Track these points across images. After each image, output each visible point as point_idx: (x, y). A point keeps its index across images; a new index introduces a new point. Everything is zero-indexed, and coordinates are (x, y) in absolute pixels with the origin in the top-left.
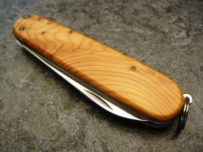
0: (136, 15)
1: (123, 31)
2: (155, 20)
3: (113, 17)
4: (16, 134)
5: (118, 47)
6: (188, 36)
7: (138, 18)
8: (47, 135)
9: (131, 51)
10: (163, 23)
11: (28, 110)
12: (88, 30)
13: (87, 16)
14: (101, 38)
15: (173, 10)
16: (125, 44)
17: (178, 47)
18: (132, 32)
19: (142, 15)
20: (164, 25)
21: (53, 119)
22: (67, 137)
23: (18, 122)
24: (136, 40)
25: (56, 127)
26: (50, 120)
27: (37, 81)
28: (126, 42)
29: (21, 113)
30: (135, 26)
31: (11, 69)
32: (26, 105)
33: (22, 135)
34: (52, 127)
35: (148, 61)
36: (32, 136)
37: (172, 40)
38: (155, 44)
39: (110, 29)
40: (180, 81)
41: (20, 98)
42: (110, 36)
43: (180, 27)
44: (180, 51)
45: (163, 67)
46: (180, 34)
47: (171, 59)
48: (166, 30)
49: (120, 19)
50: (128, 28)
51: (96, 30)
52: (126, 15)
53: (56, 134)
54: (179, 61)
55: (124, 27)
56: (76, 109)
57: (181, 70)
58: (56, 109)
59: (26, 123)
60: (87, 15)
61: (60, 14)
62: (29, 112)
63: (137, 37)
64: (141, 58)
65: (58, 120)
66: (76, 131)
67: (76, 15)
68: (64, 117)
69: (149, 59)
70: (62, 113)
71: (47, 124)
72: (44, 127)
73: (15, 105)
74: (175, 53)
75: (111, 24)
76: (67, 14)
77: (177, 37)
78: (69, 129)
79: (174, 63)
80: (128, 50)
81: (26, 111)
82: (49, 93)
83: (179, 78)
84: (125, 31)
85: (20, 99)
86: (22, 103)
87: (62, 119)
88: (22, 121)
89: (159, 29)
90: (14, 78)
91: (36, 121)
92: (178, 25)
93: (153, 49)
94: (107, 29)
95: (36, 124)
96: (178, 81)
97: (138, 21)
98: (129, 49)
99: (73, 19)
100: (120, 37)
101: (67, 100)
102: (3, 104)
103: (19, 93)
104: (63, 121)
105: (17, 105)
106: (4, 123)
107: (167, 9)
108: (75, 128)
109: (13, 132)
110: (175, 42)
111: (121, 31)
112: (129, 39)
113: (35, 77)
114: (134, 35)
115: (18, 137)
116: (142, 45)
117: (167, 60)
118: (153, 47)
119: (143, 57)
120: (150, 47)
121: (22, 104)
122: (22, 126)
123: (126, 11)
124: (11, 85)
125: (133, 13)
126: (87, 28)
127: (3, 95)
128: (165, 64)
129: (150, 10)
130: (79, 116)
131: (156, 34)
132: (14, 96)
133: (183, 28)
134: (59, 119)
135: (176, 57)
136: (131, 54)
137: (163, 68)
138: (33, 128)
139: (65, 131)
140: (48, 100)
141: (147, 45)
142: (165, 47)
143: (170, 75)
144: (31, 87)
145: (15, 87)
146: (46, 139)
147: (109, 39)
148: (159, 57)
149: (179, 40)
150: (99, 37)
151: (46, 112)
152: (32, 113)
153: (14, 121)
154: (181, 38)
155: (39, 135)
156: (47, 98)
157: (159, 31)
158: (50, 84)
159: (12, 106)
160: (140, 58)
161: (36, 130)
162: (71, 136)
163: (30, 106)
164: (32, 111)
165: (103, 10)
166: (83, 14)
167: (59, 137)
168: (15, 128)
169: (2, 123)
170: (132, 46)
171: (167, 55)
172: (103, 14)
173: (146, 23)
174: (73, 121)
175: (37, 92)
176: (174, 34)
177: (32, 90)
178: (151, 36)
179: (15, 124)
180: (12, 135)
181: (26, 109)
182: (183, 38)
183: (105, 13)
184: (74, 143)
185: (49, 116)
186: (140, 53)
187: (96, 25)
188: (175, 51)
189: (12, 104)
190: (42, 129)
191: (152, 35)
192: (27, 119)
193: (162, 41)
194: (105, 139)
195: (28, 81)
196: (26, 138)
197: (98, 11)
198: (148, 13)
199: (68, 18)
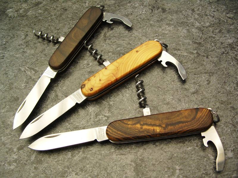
22: (51, 99)
61: (27, 47)
67: (36, 45)
103: (24, 91)
123: (60, 35)
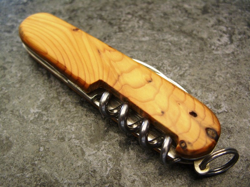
0: (166, 18)
1: (152, 40)
2: (189, 24)
3: (138, 22)
4: (33, 180)
5: (149, 60)
6: (232, 41)
7: (169, 22)
8: (72, 178)
9: (165, 64)
10: (199, 27)
11: (44, 148)
12: (109, 41)
13: (105, 23)
14: (126, 50)
15: (210, 11)
16: (157, 56)
17: (221, 56)
18: (163, 40)
19: (173, 19)
20: (201, 29)
21: (78, 156)
23: (33, 164)
24: (170, 50)
25: (83, 166)
26: (74, 159)
27: (51, 110)
28: (158, 53)
29: (35, 152)
30: (167, 32)
31: (16, 97)
32: (41, 141)
33: (40, 180)
34: (78, 166)
35: (188, 75)
36: (54, 181)
37: (213, 47)
38: (193, 53)
39: (136, 39)
40: (228, 97)
41: (33, 132)
42: (137, 47)
43: (221, 31)
44: (224, 60)
45: (206, 81)
46: (221, 39)
47: (214, 71)
48: (205, 36)
49: (147, 25)
50: (158, 36)
51: (118, 40)
52: (154, 19)
53: (84, 176)
54: (224, 73)
55: (153, 34)
56: (105, 142)
57: (228, 84)
58: (81, 143)
59: (44, 164)
60: (105, 21)
62: (46, 150)
63: (170, 46)
64: (179, 72)
65: (85, 158)
66: (109, 169)
68: (91, 153)
69: (188, 73)
70: (88, 147)
71: (71, 163)
72: (68, 167)
73: (26, 143)
74: (219, 63)
75: (137, 32)
76: (79, 22)
77: (218, 44)
78: (100, 167)
79: (218, 75)
80: (161, 63)
81: (42, 149)
82: (69, 124)
83: (226, 94)
84: (154, 39)
85: (32, 134)
86: (36, 139)
87: (89, 156)
88: (38, 163)
89: (195, 35)
90: (21, 108)
91: (56, 161)
92: (218, 29)
93: (192, 61)
94: (132, 38)
95: (57, 165)
96: (226, 97)
97: (170, 27)
98: (162, 61)
99: (88, 28)
100: (150, 47)
101: (93, 132)
102: (11, 142)
104: (91, 158)
105: (30, 142)
106: (15, 167)
107: (203, 10)
108: (107, 166)
109: (28, 178)
110: (217, 50)
111: (149, 40)
112: (161, 49)
113: (48, 104)
114: (166, 43)
115: (35, 183)
116: (178, 56)
117: (211, 73)
118: (192, 58)
119: (181, 71)
120: (187, 58)
121: (36, 141)
122: (39, 169)
124: (18, 117)
125: (161, 17)
126: (107, 38)
127: (8, 130)
128: (209, 77)
129: (182, 13)
130: (110, 150)
131: (193, 41)
132: (24, 131)
133: (224, 32)
134: (86, 156)
135: (220, 68)
136: (165, 68)
137: (206, 83)
138: (53, 171)
139: (95, 171)
140: (69, 133)
141: (183, 55)
142: (206, 56)
143: (216, 91)
144: (45, 118)
145: (24, 119)
146: (72, 183)
147: (136, 51)
148: (200, 69)
149: (222, 47)
150: (124, 48)
151: (68, 149)
152: (49, 151)
153: (28, 164)
154: (223, 45)
155: (62, 178)
156: (67, 131)
157: (196, 37)
158: (68, 113)
159: (24, 144)
160: (177, 72)
161: (58, 172)
162: (103, 176)
163: (47, 143)
164: (50, 148)
165: (124, 15)
166: (99, 21)
167: (88, 179)
168: (30, 172)
169: (12, 167)
170: (166, 57)
171: (209, 66)
172: (124, 20)
173: (179, 28)
174: (103, 158)
175: (53, 124)
176: (215, 40)
177: (47, 121)
178: (187, 44)
179: (29, 167)
180: (28, 181)
181: (42, 146)
182: (226, 45)
183: (127, 19)
184: (109, 184)
185: (73, 153)
186: (176, 66)
187: (118, 33)
188: (218, 61)
189: (23, 141)
190: (66, 170)
191: (189, 43)
192: (44, 159)
193: (202, 50)
194: (147, 176)
195: (40, 111)
196: (47, 184)
197: (118, 16)
198: (180, 16)
199: (82, 26)
